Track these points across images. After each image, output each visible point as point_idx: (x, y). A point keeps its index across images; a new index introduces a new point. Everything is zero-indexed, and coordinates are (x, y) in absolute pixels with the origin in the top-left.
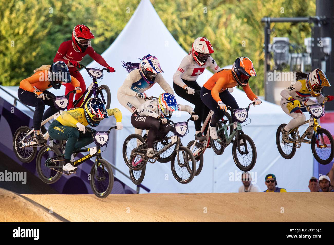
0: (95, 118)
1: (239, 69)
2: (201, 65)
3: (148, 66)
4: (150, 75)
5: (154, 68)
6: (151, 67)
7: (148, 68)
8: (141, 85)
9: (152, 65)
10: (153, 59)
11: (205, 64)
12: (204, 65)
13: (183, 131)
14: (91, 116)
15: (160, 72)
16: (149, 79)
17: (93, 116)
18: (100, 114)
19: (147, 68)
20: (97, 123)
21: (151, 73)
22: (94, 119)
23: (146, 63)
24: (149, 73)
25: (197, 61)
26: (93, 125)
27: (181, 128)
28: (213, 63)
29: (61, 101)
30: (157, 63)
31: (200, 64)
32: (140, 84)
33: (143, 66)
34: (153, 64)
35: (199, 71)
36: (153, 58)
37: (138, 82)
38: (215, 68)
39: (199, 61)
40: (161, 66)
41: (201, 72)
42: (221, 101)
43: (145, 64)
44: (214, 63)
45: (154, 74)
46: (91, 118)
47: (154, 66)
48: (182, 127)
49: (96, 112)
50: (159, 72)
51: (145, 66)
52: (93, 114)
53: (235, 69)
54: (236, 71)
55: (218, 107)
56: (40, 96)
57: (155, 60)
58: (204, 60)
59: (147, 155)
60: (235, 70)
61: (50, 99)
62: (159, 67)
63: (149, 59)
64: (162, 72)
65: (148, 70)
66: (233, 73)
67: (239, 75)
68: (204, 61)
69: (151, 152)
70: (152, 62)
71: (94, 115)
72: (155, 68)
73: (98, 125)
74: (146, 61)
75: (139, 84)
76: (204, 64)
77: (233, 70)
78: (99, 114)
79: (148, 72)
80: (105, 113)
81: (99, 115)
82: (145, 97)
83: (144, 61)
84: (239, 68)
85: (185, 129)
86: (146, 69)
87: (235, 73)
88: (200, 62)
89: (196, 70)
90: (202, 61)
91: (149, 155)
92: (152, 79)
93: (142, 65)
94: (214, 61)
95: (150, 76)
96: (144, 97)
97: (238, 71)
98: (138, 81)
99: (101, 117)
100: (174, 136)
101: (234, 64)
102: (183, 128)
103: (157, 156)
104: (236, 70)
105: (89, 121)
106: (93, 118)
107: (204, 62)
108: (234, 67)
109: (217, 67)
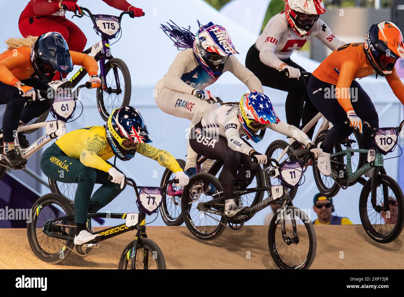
0: (126, 144)
1: (376, 45)
2: (301, 35)
3: (209, 43)
4: (215, 60)
5: (221, 47)
6: (216, 45)
7: (210, 47)
8: (197, 78)
9: (217, 42)
10: (218, 30)
11: (308, 33)
12: (307, 36)
13: (295, 177)
14: (120, 140)
15: (233, 53)
16: (212, 67)
17: (123, 140)
18: (136, 135)
19: (208, 48)
20: (130, 154)
21: (216, 56)
22: (125, 146)
23: (207, 39)
24: (212, 57)
25: (294, 28)
26: (123, 157)
27: (291, 173)
28: (323, 31)
29: (63, 105)
30: (226, 37)
31: (298, 33)
32: (195, 76)
33: (200, 43)
34: (219, 39)
35: (296, 45)
36: (218, 28)
37: (193, 73)
38: (327, 39)
39: (298, 28)
40: (234, 43)
41: (298, 46)
42: (354, 112)
43: (205, 40)
44: (325, 31)
45: (222, 57)
46: (120, 144)
47: (220, 43)
48: (293, 170)
49: (129, 132)
50: (231, 54)
51: (203, 43)
52: (122, 136)
53: (370, 44)
54: (372, 48)
55: (346, 123)
56: (29, 94)
57: (222, 31)
58: (308, 25)
59: (226, 213)
60: (369, 46)
61: (44, 99)
62: (229, 45)
63: (211, 30)
64: (236, 53)
65: (211, 50)
66: (365, 51)
67: (377, 55)
68: (307, 27)
69: (232, 207)
70: (217, 36)
71: (125, 139)
72: (224, 46)
73: (132, 156)
74: (205, 34)
75: (193, 77)
76: (306, 32)
77: (366, 47)
78: (134, 136)
79: (210, 54)
80: (145, 134)
81: (134, 139)
82: (209, 98)
83: (202, 35)
84: (376, 42)
85: (298, 174)
86: (205, 48)
87: (369, 51)
88: (299, 30)
89: (290, 44)
90: (303, 28)
91: (229, 213)
92: (217, 68)
93: (198, 43)
94: (326, 27)
95: (215, 62)
96: (207, 97)
97: (375, 47)
98: (193, 70)
99: (137, 140)
100: (277, 185)
101: (368, 35)
102: (294, 172)
103: (244, 212)
104: (371, 46)
105: (117, 151)
106: (123, 143)
107: (307, 30)
108: (367, 40)
109: (331, 37)
